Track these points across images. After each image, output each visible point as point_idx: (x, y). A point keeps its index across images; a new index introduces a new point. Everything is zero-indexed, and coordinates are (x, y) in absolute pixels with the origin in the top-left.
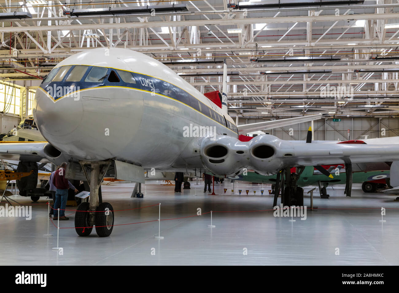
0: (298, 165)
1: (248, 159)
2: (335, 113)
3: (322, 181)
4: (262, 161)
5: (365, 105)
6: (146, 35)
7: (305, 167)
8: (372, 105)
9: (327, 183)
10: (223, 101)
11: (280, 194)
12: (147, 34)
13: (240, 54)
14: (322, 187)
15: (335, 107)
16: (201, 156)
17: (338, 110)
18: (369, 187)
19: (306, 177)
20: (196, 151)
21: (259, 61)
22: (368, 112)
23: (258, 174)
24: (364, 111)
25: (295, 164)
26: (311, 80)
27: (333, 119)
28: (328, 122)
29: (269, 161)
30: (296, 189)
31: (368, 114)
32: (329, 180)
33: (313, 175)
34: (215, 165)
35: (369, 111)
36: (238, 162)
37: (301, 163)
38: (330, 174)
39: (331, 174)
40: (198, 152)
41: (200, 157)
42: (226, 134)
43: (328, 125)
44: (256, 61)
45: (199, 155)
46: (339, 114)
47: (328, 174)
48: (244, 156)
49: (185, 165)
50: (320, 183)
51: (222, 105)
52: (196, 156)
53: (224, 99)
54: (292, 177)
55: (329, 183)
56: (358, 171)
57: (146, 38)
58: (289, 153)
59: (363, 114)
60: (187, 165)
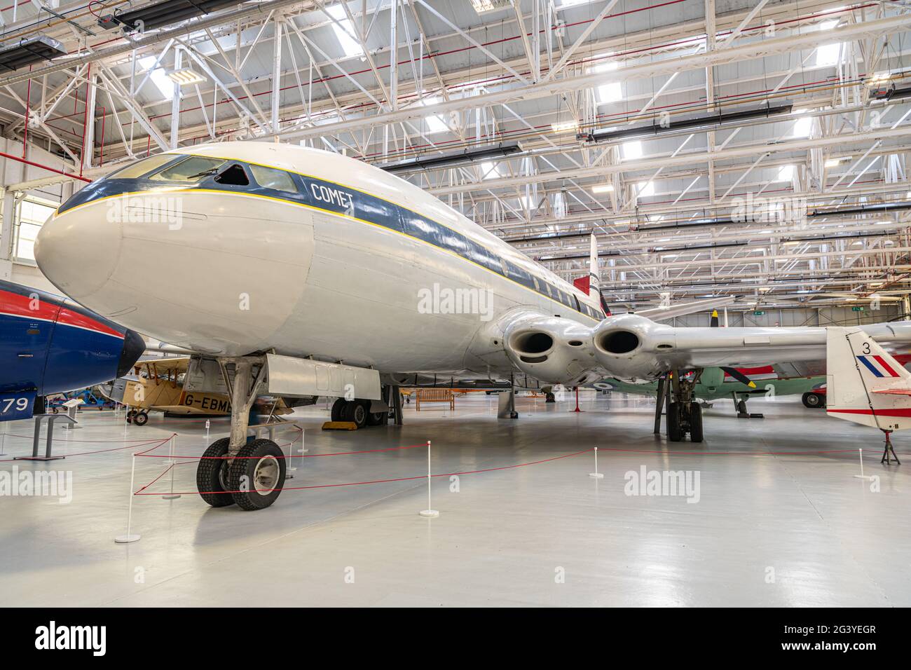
0: (691, 365)
1: (591, 354)
2: (755, 303)
3: (737, 393)
4: (617, 358)
5: (798, 290)
6: (501, 214)
7: (703, 369)
8: (807, 290)
9: (746, 394)
10: (591, 284)
11: (664, 414)
12: (503, 211)
13: (616, 223)
14: (739, 400)
15: (756, 295)
16: (506, 351)
17: (759, 300)
18: (813, 400)
19: (713, 385)
20: (496, 343)
21: (640, 230)
22: (803, 302)
23: (619, 381)
24: (796, 299)
25: (686, 364)
26: (719, 259)
27: (754, 312)
28: (747, 316)
29: (630, 358)
30: (689, 405)
31: (803, 304)
32: (750, 390)
33: (724, 382)
34: (532, 366)
35: (802, 300)
36: (575, 360)
37: (696, 362)
38: (750, 381)
39: (753, 381)
40: (500, 344)
41: (503, 353)
42: (559, 316)
43: (747, 320)
44: (637, 229)
45: (502, 348)
46: (762, 305)
47: (747, 381)
48: (584, 349)
49: (485, 366)
50: (735, 395)
51: (590, 289)
52: (497, 352)
53: (592, 281)
54: (681, 385)
55: (749, 394)
56: (794, 376)
57: (501, 217)
58: (666, 344)
59: (795, 304)
60: (488, 366)
